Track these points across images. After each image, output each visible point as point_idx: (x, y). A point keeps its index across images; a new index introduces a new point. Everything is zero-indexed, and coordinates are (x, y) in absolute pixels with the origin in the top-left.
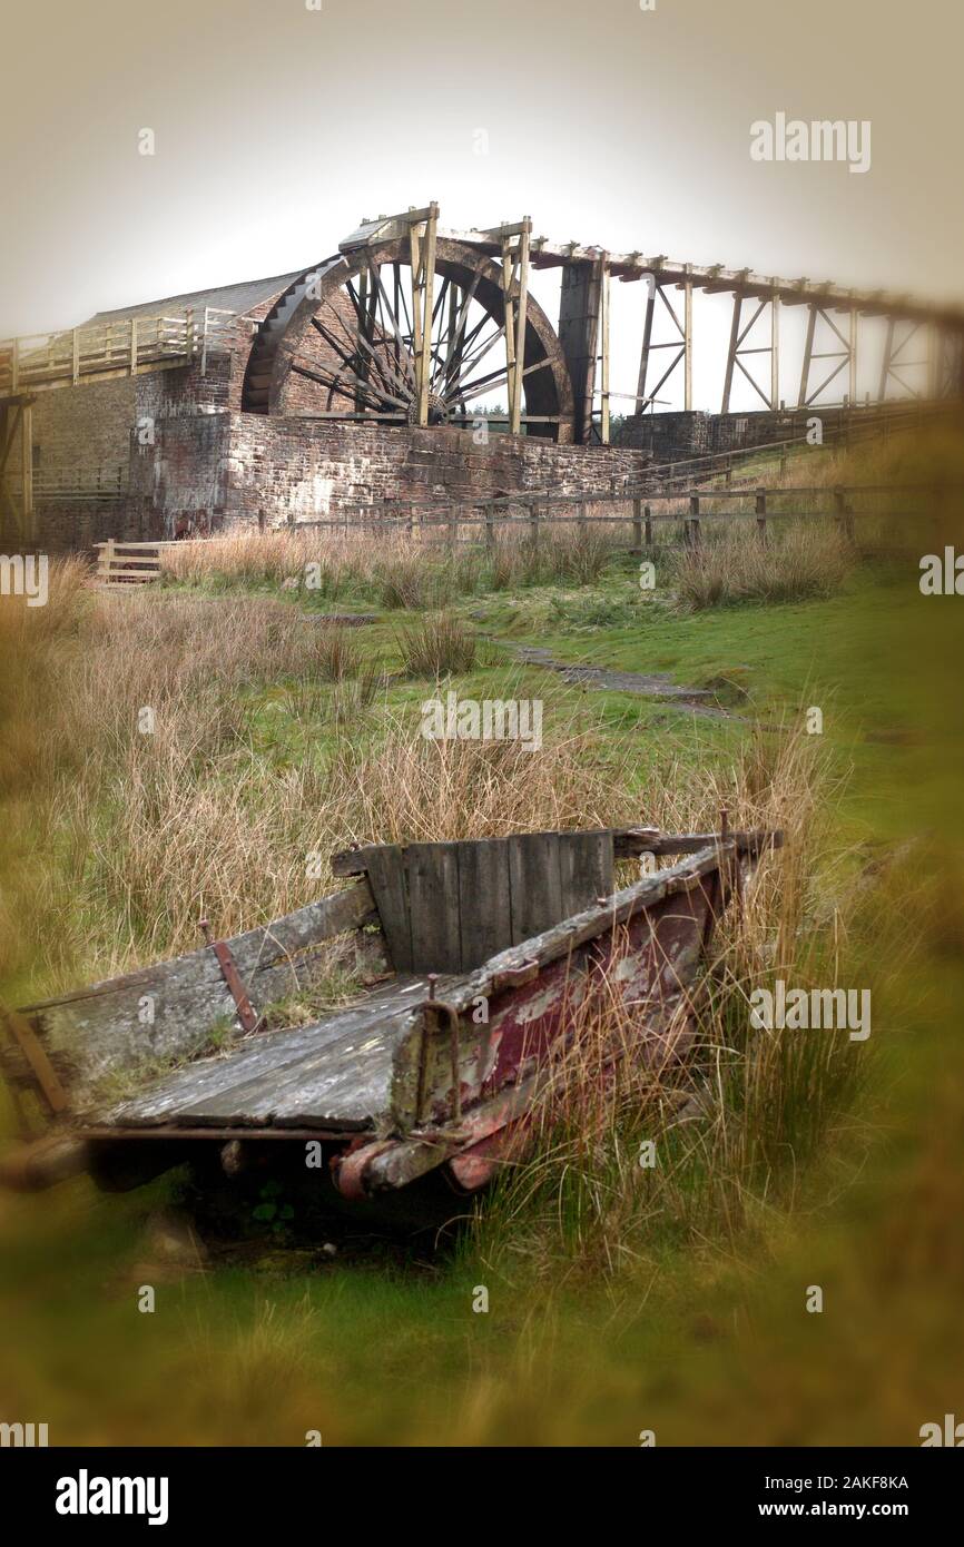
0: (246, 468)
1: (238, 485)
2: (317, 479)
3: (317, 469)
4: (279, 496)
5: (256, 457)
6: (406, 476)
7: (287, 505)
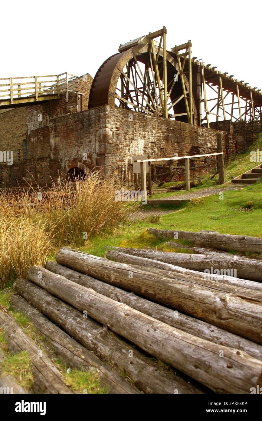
0: (113, 133)
1: (110, 142)
2: (139, 139)
3: (139, 135)
4: (126, 147)
5: (117, 128)
6: (167, 139)
7: (129, 152)
